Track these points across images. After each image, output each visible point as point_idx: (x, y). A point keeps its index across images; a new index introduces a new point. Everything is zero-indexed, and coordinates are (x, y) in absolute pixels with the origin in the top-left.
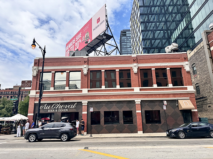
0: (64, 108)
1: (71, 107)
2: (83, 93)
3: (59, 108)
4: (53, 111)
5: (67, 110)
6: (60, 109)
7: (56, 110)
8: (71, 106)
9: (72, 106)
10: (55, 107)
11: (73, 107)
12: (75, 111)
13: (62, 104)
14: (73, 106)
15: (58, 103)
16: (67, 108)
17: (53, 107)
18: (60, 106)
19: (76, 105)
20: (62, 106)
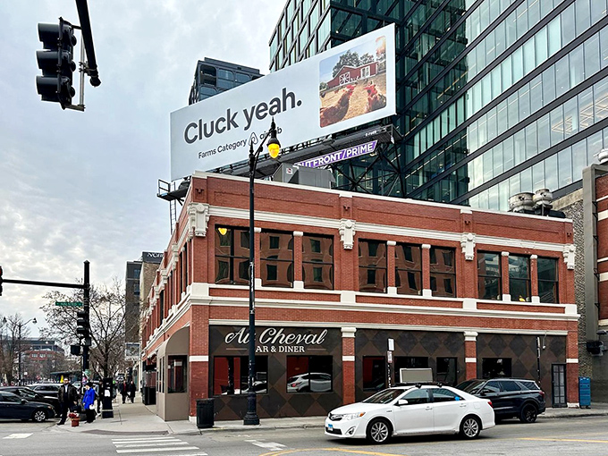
0: (294, 344)
1: (312, 342)
2: (343, 302)
3: (280, 342)
4: (266, 349)
5: (302, 348)
6: (284, 344)
7: (273, 348)
8: (312, 337)
9: (315, 337)
10: (270, 339)
11: (317, 341)
12: (323, 352)
13: (287, 330)
14: (319, 340)
15: (278, 328)
16: (302, 343)
17: (264, 339)
18: (284, 336)
19: (326, 337)
20: (288, 337)
